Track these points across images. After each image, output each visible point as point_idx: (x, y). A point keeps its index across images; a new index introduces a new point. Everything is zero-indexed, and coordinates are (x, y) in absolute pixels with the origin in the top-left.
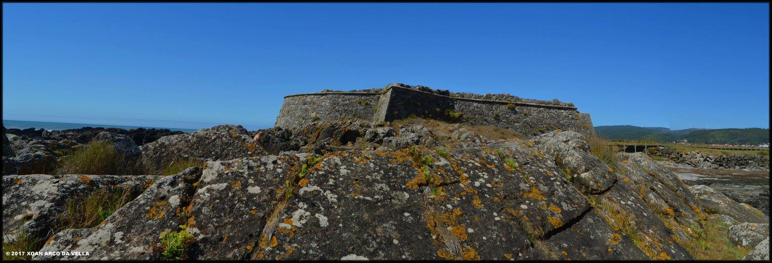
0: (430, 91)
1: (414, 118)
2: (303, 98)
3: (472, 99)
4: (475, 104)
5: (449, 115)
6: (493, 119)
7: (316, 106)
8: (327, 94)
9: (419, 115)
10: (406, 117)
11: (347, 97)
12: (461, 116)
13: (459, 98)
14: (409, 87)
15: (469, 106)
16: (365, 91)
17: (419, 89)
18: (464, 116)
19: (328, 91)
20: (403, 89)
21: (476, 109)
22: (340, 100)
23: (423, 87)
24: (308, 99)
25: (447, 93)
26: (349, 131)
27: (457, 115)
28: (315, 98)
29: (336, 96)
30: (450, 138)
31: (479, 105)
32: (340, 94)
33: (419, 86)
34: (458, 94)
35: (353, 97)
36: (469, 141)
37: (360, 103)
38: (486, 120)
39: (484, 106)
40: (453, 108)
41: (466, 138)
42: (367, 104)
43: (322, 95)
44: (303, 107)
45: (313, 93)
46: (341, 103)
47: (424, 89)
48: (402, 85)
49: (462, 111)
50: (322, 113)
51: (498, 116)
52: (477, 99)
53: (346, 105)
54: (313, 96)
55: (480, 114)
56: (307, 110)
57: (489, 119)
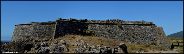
0: (76, 20)
1: (68, 35)
2: (22, 26)
3: (99, 23)
4: (98, 25)
5: (86, 32)
6: (107, 32)
7: (27, 30)
8: (32, 24)
9: (70, 34)
10: (64, 35)
11: (41, 25)
12: (91, 32)
13: (92, 23)
14: (65, 19)
15: (95, 26)
16: (48, 22)
17: (71, 20)
18: (93, 32)
19: (32, 22)
20: (62, 21)
21: (99, 28)
22: (38, 27)
23: (72, 19)
24: (24, 27)
25: (86, 20)
26: (28, 45)
27: (89, 32)
28: (27, 26)
29: (36, 25)
30: (73, 46)
31: (100, 26)
32: (37, 24)
33: (70, 19)
34: (92, 21)
35: (43, 25)
36: (81, 47)
37: (47, 28)
38: (103, 33)
39: (102, 26)
40: (87, 28)
41: (80, 45)
42: (50, 29)
43: (30, 24)
44: (22, 31)
45: (26, 24)
46: (38, 28)
47: (73, 20)
48: (61, 19)
49: (92, 29)
50: (30, 33)
51: (109, 30)
52: (102, 23)
53: (41, 29)
54: (26, 25)
55: (101, 30)
56: (23, 32)
57: (105, 32)
